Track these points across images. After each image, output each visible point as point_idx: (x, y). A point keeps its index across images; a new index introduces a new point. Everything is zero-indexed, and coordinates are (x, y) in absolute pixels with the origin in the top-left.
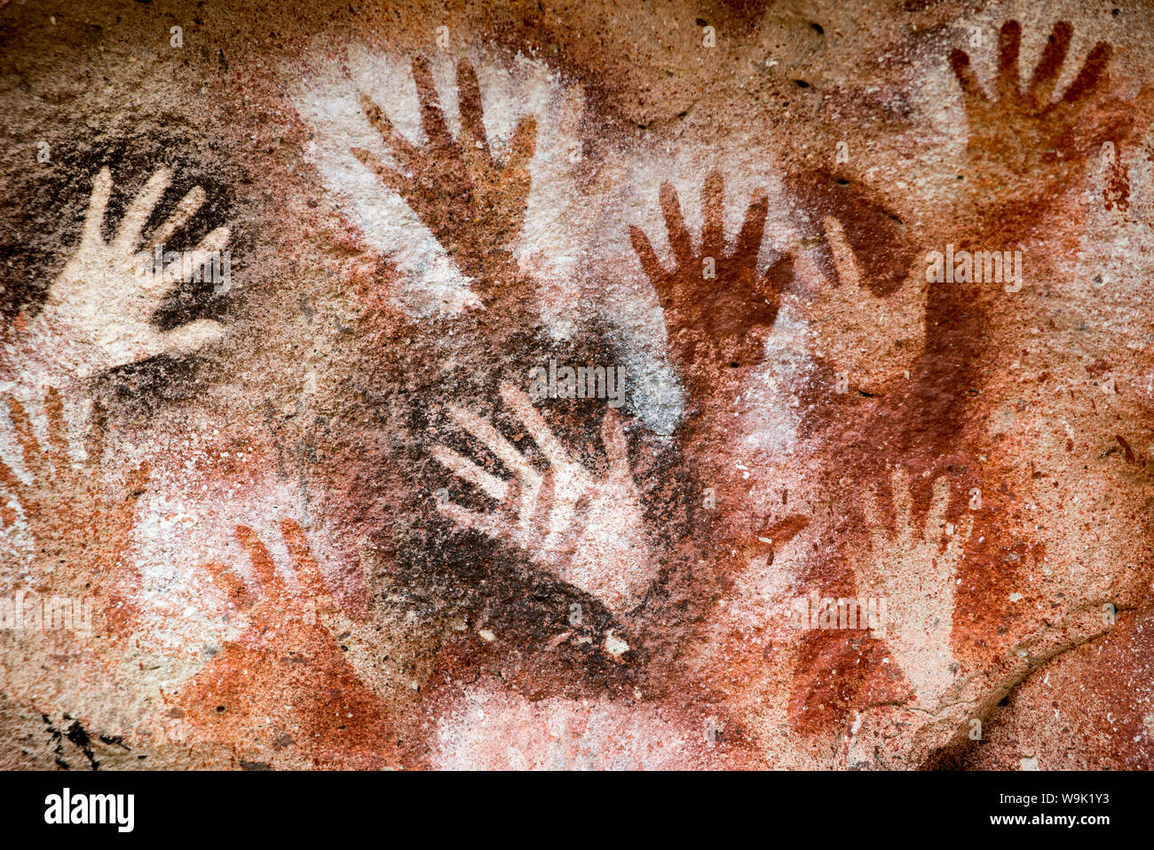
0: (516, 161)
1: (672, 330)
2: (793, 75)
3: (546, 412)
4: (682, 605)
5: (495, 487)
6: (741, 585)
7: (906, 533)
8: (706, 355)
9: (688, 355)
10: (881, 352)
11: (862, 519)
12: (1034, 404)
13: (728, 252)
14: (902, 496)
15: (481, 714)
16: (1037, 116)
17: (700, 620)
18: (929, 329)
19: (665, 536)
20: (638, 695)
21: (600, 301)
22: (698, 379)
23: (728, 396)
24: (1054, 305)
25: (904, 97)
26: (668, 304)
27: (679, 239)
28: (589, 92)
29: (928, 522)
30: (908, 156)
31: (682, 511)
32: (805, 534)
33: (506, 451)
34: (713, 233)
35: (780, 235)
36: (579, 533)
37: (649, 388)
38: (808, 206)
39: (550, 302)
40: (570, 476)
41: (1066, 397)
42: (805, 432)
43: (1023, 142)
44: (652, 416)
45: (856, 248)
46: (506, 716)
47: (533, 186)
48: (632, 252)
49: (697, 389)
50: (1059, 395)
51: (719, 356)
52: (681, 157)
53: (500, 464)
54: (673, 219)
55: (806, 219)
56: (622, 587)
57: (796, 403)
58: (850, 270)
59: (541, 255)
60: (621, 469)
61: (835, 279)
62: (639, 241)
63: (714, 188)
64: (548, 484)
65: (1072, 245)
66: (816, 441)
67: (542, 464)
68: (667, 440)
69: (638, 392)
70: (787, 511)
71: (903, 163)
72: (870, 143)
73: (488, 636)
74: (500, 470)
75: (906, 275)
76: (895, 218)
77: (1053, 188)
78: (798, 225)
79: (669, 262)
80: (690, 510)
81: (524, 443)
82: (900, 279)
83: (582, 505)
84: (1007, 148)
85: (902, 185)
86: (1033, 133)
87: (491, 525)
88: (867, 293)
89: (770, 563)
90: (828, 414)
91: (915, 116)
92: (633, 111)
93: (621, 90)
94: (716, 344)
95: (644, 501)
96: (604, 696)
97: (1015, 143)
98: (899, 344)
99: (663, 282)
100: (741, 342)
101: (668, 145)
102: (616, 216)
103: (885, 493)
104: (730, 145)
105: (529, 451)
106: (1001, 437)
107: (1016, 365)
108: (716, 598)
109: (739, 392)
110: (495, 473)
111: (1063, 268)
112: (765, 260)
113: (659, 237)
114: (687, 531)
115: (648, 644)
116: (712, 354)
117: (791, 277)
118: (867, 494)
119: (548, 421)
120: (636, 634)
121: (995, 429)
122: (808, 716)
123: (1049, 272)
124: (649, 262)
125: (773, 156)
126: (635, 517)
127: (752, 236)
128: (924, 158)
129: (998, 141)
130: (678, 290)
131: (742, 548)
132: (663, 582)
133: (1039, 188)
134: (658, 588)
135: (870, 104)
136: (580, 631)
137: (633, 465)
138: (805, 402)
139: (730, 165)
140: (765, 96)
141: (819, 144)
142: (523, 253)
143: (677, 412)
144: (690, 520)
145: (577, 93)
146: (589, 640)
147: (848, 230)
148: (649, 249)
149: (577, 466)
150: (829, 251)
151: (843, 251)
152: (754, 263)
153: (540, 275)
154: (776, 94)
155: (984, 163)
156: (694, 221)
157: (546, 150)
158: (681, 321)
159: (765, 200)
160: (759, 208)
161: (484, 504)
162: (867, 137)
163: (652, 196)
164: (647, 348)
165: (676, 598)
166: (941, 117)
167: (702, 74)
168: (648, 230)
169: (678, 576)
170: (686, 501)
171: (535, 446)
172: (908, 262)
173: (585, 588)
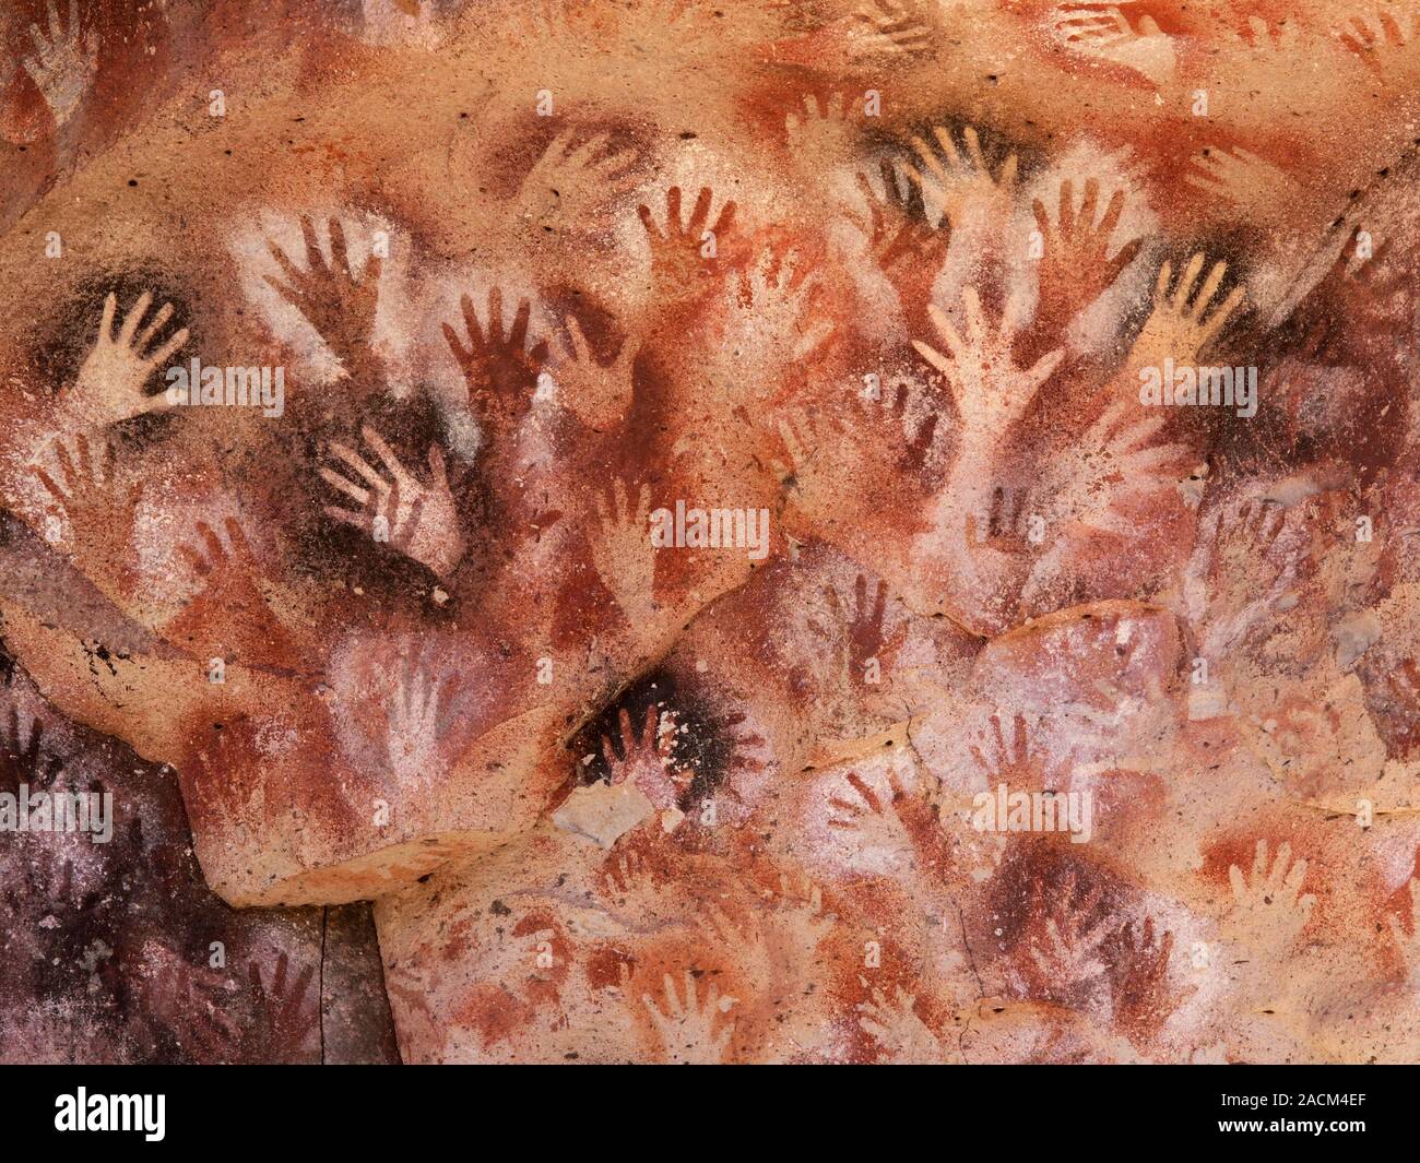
0: (368, 280)
1: (472, 391)
2: (541, 223)
3: (392, 446)
4: (482, 570)
5: (361, 495)
6: (520, 556)
7: (624, 519)
8: (494, 407)
9: (482, 406)
10: (605, 403)
11: (596, 512)
12: (701, 435)
13: (506, 339)
14: (621, 496)
15: (356, 642)
16: (694, 248)
17: (493, 578)
18: (635, 388)
19: (471, 525)
20: (455, 627)
21: (425, 372)
22: (489, 423)
23: (509, 432)
24: (710, 370)
25: (611, 235)
26: (468, 374)
27: (473, 329)
28: (413, 236)
29: (638, 513)
30: (616, 275)
31: (481, 508)
32: (560, 521)
33: (367, 472)
34: (496, 325)
35: (538, 327)
36: (415, 524)
37: (460, 429)
38: (554, 308)
39: (393, 373)
40: (408, 487)
41: (721, 431)
42: (558, 456)
43: (687, 264)
44: (461, 447)
45: (587, 336)
46: (373, 643)
47: (380, 296)
48: (444, 339)
49: (488, 429)
50: (716, 429)
51: (503, 408)
52: (473, 277)
53: (364, 480)
54: (470, 319)
55: (554, 317)
56: (444, 559)
57: (553, 438)
58: (583, 349)
59: (386, 342)
60: (441, 481)
61: (574, 356)
62: (449, 332)
63: (495, 298)
64: (395, 492)
65: (720, 332)
66: (566, 460)
67: (392, 481)
68: (470, 462)
69: (451, 432)
70: (549, 507)
71: (613, 279)
72: (592, 266)
73: (359, 591)
74: (365, 485)
75: (619, 353)
76: (610, 315)
77: (707, 294)
78: (550, 320)
79: (467, 345)
80: (486, 508)
81: (379, 466)
82: (615, 355)
83: (417, 505)
84: (676, 268)
85: (614, 294)
86: (692, 258)
87: (359, 521)
88: (594, 365)
89: (538, 541)
90: (573, 444)
91: (618, 248)
92: (441, 247)
93: (433, 234)
94: (501, 400)
95: (456, 503)
96: (434, 627)
97: (681, 264)
98: (616, 398)
99: (464, 358)
100: (516, 397)
101: (465, 269)
102: (433, 316)
103: (610, 495)
104: (503, 268)
105: (382, 471)
106: (682, 456)
107: (689, 410)
108: (503, 564)
109: (516, 430)
110: (361, 486)
111: (714, 346)
112: (530, 345)
113: (461, 329)
114: (484, 520)
115: (461, 594)
116: (498, 407)
117: (546, 356)
118: (600, 496)
119: (394, 451)
120: (453, 588)
121: (677, 453)
122: (563, 638)
123: (706, 349)
124: (455, 345)
125: (531, 275)
126: (451, 514)
127: (521, 326)
128: (626, 275)
129: (670, 263)
130: (475, 363)
131: (519, 532)
132: (469, 555)
133: (697, 294)
134: (466, 558)
135: (591, 240)
136: (418, 588)
137: (449, 480)
138: (558, 438)
139: (504, 284)
140: (525, 236)
141: (560, 267)
142: (375, 342)
143: (476, 445)
144: (486, 514)
145: (406, 237)
146: (423, 593)
147: (581, 323)
148: (456, 339)
149: (413, 480)
150: (570, 337)
151: (578, 336)
152: (522, 346)
153: (387, 355)
154: (532, 235)
155: (663, 277)
156: (483, 318)
157: (386, 273)
158: (477, 385)
159: (528, 304)
160: (524, 310)
161: (355, 506)
162: (590, 262)
163: (456, 305)
164: (456, 402)
165: (477, 564)
166: (634, 248)
167: (485, 223)
168: (452, 324)
169: (479, 551)
170: (483, 502)
171: (385, 467)
172: (619, 344)
173: (420, 559)
